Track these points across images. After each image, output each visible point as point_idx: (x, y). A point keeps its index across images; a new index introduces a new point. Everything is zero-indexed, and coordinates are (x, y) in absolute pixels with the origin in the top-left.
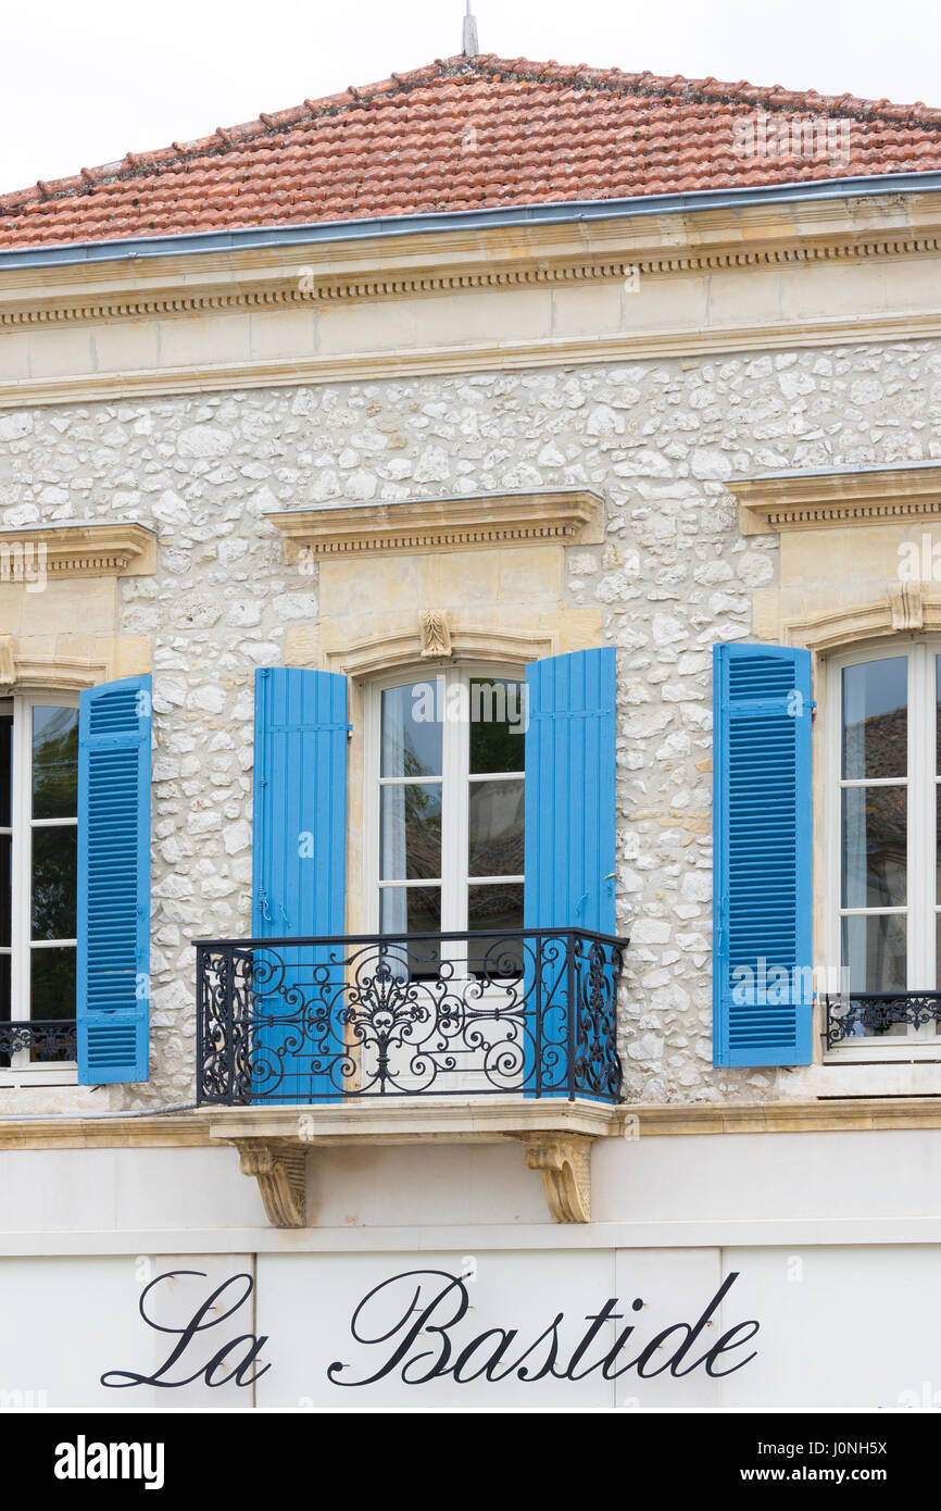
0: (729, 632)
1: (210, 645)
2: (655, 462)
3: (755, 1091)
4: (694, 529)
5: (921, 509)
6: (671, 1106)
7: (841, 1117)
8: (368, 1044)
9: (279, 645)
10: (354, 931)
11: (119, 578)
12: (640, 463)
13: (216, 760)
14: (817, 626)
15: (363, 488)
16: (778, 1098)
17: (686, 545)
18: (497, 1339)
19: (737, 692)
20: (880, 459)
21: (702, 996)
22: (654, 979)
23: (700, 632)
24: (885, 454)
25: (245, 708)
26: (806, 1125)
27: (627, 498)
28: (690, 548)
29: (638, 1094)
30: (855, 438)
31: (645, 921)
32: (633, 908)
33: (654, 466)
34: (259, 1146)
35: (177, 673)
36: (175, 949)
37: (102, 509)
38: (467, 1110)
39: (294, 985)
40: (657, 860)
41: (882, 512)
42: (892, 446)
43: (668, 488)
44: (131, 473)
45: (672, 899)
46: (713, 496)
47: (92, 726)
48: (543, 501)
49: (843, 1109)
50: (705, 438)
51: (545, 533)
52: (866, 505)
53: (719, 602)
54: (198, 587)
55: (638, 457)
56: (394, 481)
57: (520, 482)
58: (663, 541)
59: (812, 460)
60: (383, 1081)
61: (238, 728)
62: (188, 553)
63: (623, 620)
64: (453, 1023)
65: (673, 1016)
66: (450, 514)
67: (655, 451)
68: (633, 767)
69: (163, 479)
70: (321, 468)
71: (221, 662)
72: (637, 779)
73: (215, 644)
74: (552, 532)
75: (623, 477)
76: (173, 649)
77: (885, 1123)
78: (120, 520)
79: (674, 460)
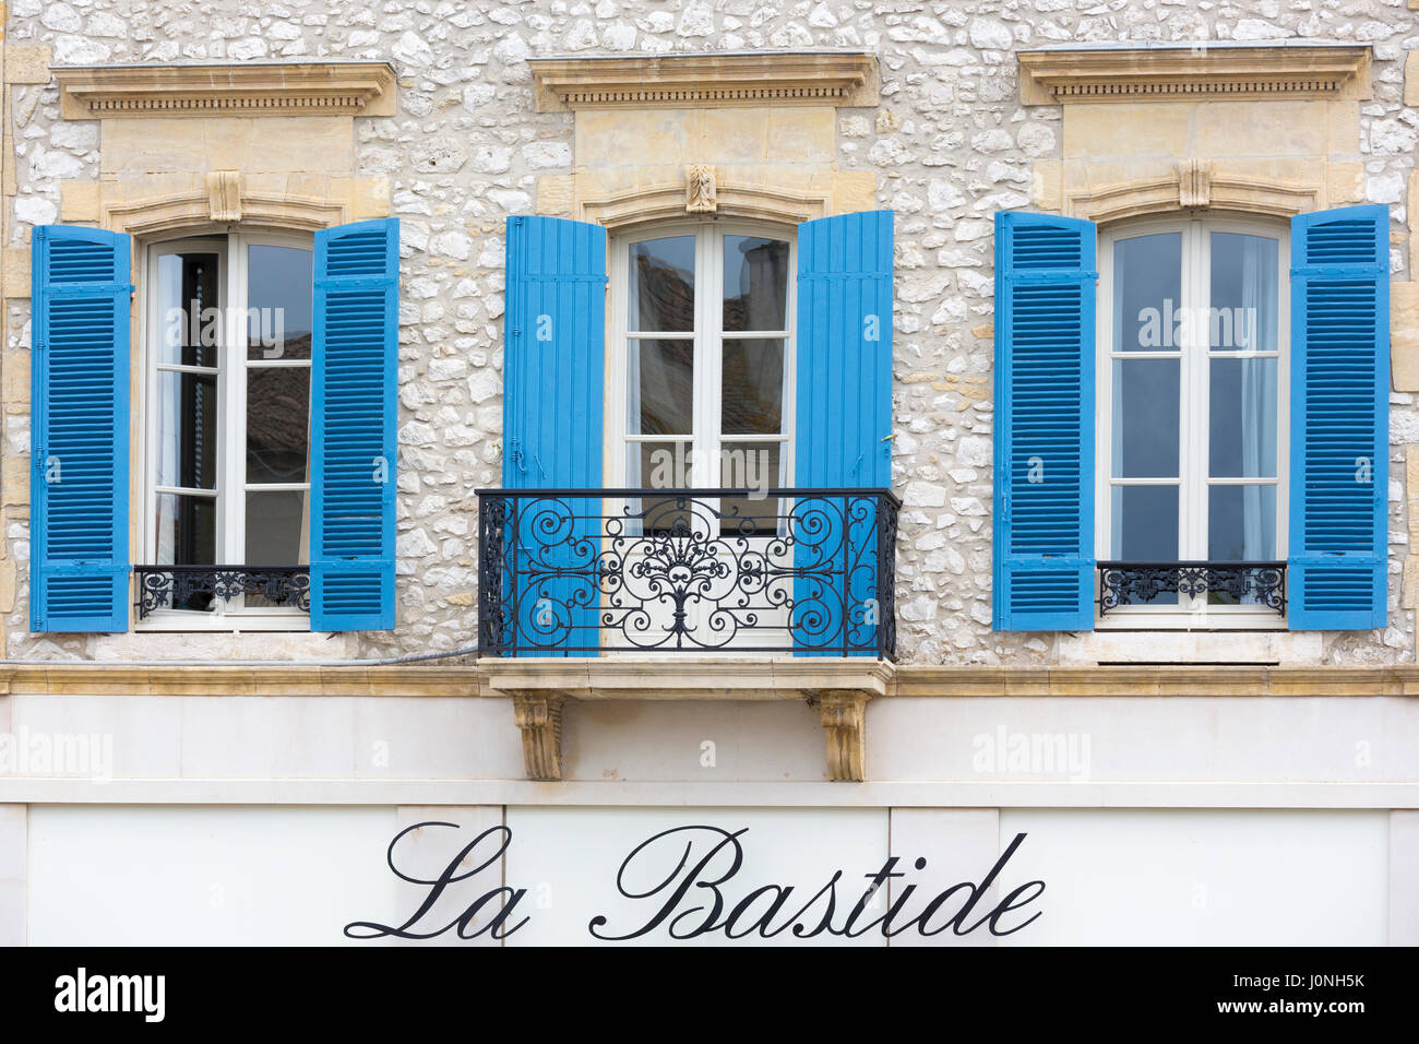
0: (1009, 201)
1: (456, 190)
2: (932, 29)
3: (1033, 655)
4: (972, 96)
5: (1212, 89)
6: (947, 667)
7: (1127, 682)
8: (663, 598)
9: (529, 193)
10: (608, 485)
11: (355, 118)
12: (917, 28)
13: (461, 307)
14: (1102, 198)
15: (622, 39)
16: (1057, 662)
17: (964, 112)
18: (772, 895)
19: (1021, 260)
20: (1166, 38)
21: (978, 559)
22: (928, 541)
23: (977, 200)
24: (1171, 32)
25: (494, 254)
26: (1091, 690)
27: (902, 62)
28: (968, 115)
29: (910, 655)
30: (1141, 15)
31: (919, 484)
32: (907, 470)
33: (931, 32)
34: (537, 698)
35: (417, 217)
36: (414, 496)
37: (337, 47)
38: (769, 667)
39: (585, 537)
40: (931, 424)
41: (1173, 89)
42: (1178, 25)
43: (944, 54)
44: (368, 12)
45: (947, 464)
46: (992, 65)
47: (329, 267)
48: (826, 61)
49: (1131, 675)
50: (984, 7)
51: (821, 93)
52: (1156, 82)
53: (998, 170)
54: (441, 132)
55: (913, 22)
56: (655, 34)
57: (789, 41)
58: (940, 108)
59: (1096, 35)
60: (679, 636)
61: (484, 276)
62: (431, 96)
63: (897, 184)
64: (755, 579)
65: (948, 578)
66: (725, 69)
67: (932, 17)
68: (907, 330)
69: (404, 19)
70: (577, 17)
71: (466, 208)
72: (911, 342)
73: (460, 189)
74: (829, 93)
75: (898, 42)
76: (415, 192)
77: (1173, 690)
78: (357, 59)
79: (951, 27)
